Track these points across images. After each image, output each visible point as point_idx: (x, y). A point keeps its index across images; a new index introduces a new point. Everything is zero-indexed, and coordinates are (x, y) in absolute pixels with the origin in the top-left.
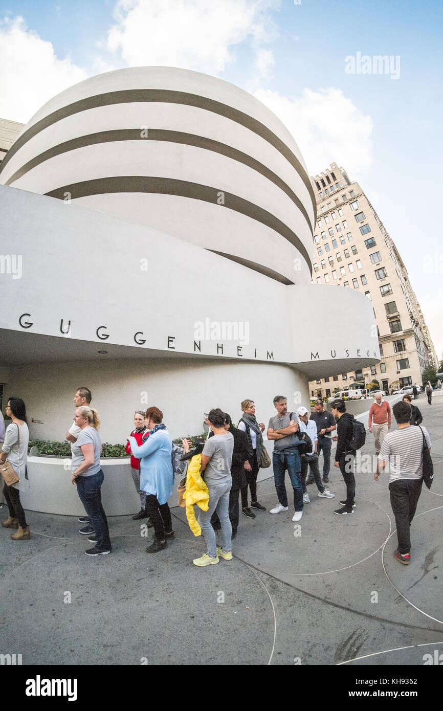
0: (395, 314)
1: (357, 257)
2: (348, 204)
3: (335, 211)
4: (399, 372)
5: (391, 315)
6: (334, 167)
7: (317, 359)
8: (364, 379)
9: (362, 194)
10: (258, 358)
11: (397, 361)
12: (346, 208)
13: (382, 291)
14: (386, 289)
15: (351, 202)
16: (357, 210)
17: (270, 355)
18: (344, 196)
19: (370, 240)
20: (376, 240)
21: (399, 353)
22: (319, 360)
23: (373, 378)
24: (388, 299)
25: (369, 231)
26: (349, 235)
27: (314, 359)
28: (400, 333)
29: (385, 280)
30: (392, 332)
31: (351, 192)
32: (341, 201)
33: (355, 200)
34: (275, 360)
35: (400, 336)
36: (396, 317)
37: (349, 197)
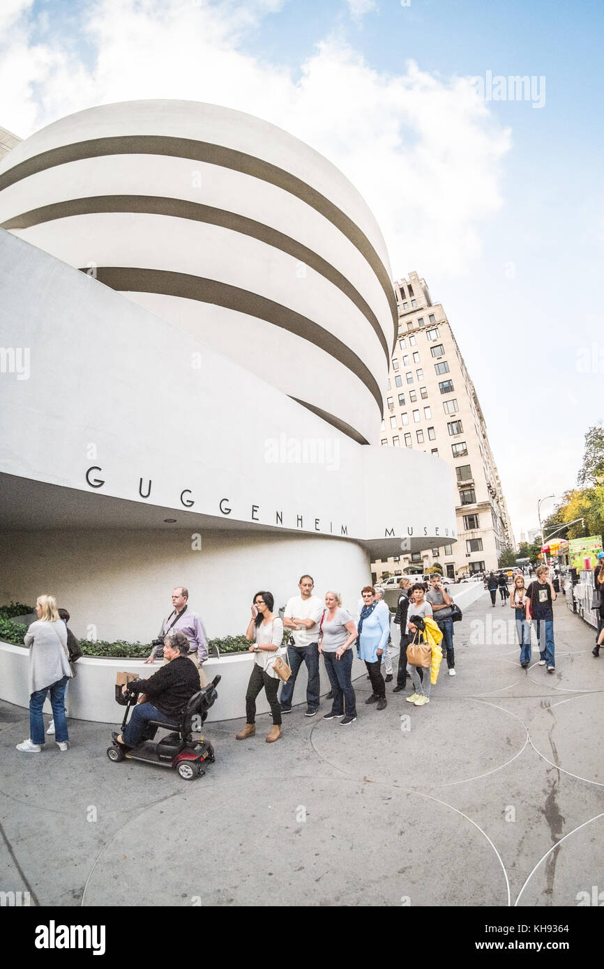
0: (469, 482)
1: (426, 403)
2: (425, 331)
3: (405, 337)
4: (469, 555)
5: (463, 483)
6: (413, 278)
7: (392, 536)
8: (423, 562)
9: (445, 322)
10: (333, 534)
11: (467, 540)
12: (421, 336)
13: (455, 451)
14: (460, 448)
15: (429, 329)
16: (435, 341)
17: (344, 530)
18: (420, 320)
19: (447, 383)
20: (455, 384)
21: (471, 531)
22: (393, 537)
23: (435, 561)
24: (462, 461)
25: (447, 371)
26: (419, 372)
27: (388, 537)
28: (473, 506)
29: (459, 436)
30: (463, 503)
31: (431, 316)
32: (416, 325)
33: (434, 327)
34: (348, 536)
35: (473, 510)
36: (469, 485)
37: (427, 321)
